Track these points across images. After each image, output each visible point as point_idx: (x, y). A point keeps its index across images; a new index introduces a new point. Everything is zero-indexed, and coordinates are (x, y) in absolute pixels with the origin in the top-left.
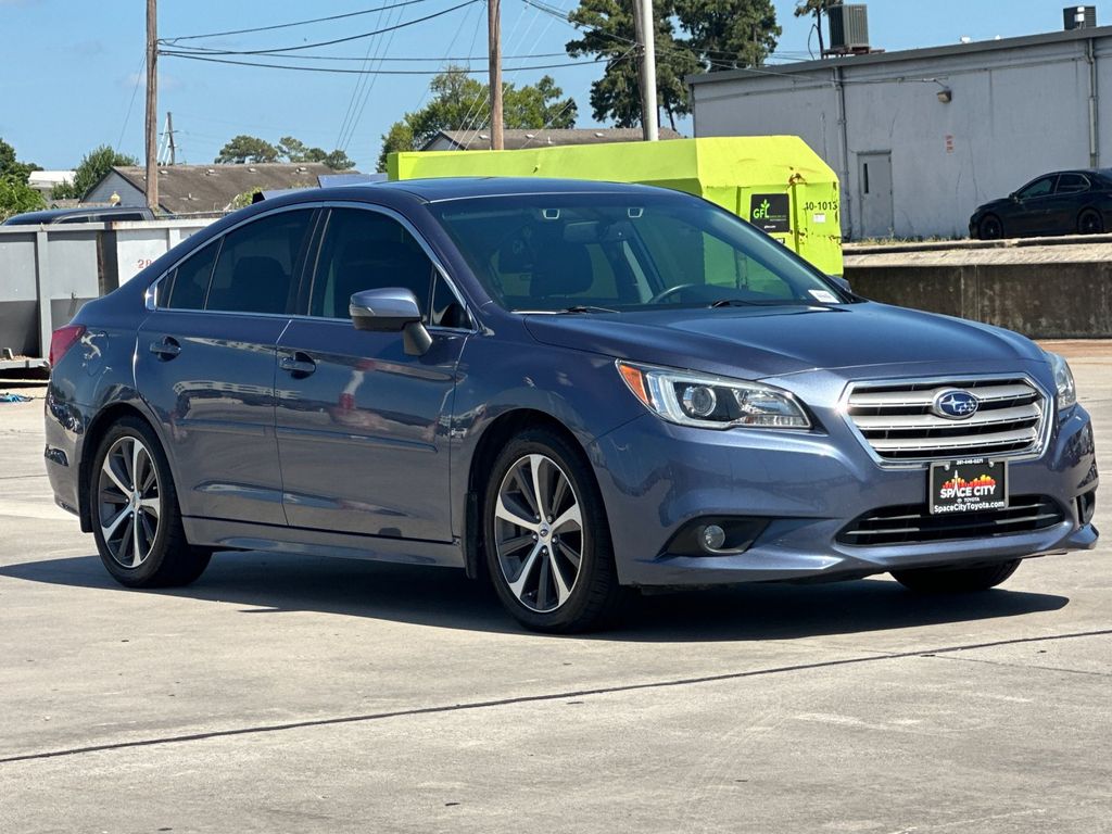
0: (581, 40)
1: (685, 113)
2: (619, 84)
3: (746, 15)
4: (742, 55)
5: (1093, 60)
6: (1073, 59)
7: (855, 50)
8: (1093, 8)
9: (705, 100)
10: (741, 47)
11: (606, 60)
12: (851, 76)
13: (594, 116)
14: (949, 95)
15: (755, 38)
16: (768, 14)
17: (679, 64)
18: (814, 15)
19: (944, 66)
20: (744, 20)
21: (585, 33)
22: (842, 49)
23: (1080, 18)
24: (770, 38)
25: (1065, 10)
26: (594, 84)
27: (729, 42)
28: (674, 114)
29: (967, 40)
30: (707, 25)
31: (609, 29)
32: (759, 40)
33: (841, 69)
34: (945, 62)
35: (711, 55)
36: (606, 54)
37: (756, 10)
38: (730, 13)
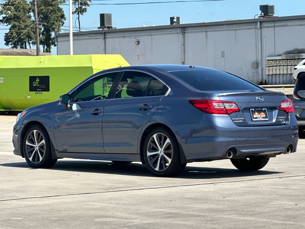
0: (1, 19)
1: (35, 44)
2: (14, 34)
3: (56, 13)
4: (54, 26)
5: (183, 34)
6: (177, 33)
7: (108, 27)
8: (179, 17)
9: (61, 41)
10: (53, 24)
11: (9, 26)
12: (108, 36)
13: (5, 44)
14: (139, 42)
15: (58, 21)
16: (62, 13)
17: (33, 28)
18: (77, 14)
19: (137, 34)
20: (55, 15)
21: (3, 17)
22: (104, 27)
23: (175, 20)
24: (62, 21)
25: (170, 18)
26: (6, 34)
27: (50, 22)
28: (31, 44)
29: (144, 26)
30: (42, 16)
31: (11, 16)
32: (59, 22)
33: (105, 33)
34: (137, 32)
35: (43, 25)
36: (9, 24)
37: (59, 12)
38: (50, 13)
